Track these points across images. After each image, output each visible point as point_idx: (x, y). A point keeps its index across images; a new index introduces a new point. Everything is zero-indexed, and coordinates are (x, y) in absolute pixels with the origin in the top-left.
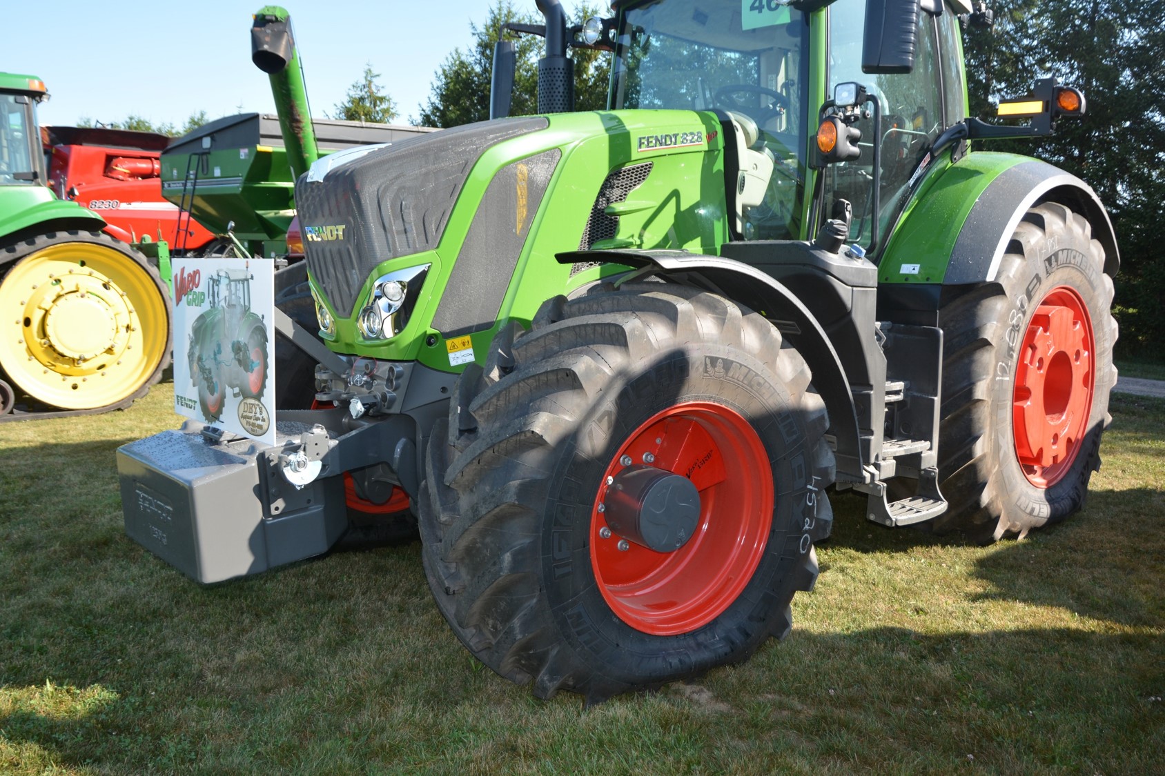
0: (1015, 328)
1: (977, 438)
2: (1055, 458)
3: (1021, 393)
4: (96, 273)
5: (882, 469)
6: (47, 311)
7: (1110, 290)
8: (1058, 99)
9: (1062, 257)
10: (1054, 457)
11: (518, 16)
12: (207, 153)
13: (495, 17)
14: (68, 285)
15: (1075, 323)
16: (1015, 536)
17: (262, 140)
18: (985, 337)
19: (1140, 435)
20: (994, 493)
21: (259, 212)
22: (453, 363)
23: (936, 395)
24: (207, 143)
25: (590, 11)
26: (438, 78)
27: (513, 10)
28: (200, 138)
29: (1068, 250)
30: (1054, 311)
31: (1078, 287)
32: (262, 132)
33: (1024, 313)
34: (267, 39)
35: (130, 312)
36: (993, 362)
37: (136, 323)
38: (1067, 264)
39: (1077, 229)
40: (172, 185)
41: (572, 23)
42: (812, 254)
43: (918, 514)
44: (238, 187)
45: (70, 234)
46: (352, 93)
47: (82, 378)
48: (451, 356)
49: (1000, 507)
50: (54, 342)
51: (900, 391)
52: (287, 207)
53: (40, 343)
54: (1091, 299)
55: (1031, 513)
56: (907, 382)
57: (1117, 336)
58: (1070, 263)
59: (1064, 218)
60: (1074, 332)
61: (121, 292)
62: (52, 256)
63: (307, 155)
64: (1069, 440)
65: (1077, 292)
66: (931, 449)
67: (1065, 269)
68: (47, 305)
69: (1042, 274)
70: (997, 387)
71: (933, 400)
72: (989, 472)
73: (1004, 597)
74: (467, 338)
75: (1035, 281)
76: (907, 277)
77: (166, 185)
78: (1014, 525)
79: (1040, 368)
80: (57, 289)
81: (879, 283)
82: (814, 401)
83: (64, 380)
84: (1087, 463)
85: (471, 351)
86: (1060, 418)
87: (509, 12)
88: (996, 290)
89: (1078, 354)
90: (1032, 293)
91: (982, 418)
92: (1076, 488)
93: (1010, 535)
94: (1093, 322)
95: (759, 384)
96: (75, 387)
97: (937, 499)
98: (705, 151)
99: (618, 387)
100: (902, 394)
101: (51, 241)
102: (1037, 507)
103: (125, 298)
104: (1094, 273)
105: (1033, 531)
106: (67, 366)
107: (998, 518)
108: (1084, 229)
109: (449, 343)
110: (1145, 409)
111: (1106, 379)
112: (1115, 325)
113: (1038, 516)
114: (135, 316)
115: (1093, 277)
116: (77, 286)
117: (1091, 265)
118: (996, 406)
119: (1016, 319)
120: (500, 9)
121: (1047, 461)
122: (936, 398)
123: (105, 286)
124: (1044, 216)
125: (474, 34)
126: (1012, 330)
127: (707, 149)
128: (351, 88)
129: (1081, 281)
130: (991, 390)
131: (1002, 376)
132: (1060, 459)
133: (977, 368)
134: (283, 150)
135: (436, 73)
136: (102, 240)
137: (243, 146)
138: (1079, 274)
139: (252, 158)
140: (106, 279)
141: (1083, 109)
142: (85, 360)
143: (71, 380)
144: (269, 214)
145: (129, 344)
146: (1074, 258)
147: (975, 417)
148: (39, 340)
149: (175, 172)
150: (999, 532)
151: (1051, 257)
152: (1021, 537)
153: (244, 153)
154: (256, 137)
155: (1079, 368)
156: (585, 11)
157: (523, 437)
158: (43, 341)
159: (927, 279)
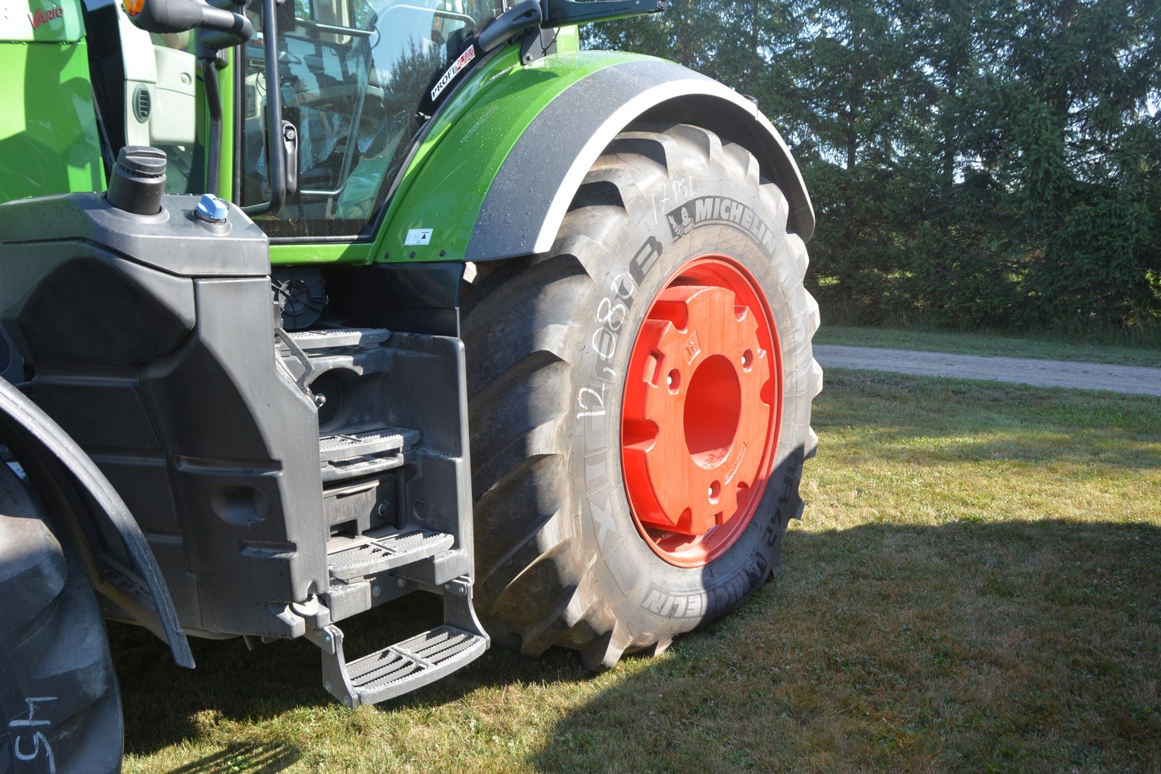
0: (614, 328)
1: (547, 518)
2: (718, 517)
3: (637, 429)
5: (335, 604)
7: (801, 257)
9: (702, 209)
10: (716, 516)
15: (738, 311)
16: (648, 651)
18: (547, 348)
19: (895, 430)
20: (595, 599)
23: (459, 455)
29: (714, 198)
30: (694, 295)
31: (742, 256)
33: (629, 303)
36: (569, 388)
38: (714, 220)
39: (732, 167)
49: (608, 615)
51: (397, 450)
54: (767, 272)
55: (670, 615)
56: (412, 433)
57: (818, 322)
58: (720, 218)
59: (706, 148)
60: (739, 324)
64: (742, 486)
65: (741, 263)
66: (456, 546)
67: (709, 229)
69: (663, 236)
70: (579, 429)
71: (453, 464)
72: (581, 567)
75: (648, 248)
76: (413, 251)
79: (674, 386)
84: (778, 512)
86: (721, 456)
88: (567, 266)
89: (748, 355)
90: (644, 269)
91: (555, 483)
92: (758, 554)
93: (638, 653)
94: (774, 306)
97: (472, 632)
98: (29, 42)
100: (401, 455)
102: (682, 602)
104: (768, 233)
105: (679, 639)
107: (608, 634)
108: (746, 166)
110: (910, 391)
111: (802, 387)
112: (812, 305)
113: (683, 617)
115: (768, 238)
117: (761, 222)
118: (582, 459)
119: (610, 313)
121: (703, 523)
122: (458, 460)
124: (664, 144)
126: (604, 332)
127: (31, 37)
129: (745, 246)
130: (567, 435)
131: (590, 410)
132: (725, 519)
138: (741, 236)
146: (728, 210)
147: (542, 482)
150: (613, 653)
151: (680, 209)
152: (660, 651)
155: (751, 379)
159: (442, 254)
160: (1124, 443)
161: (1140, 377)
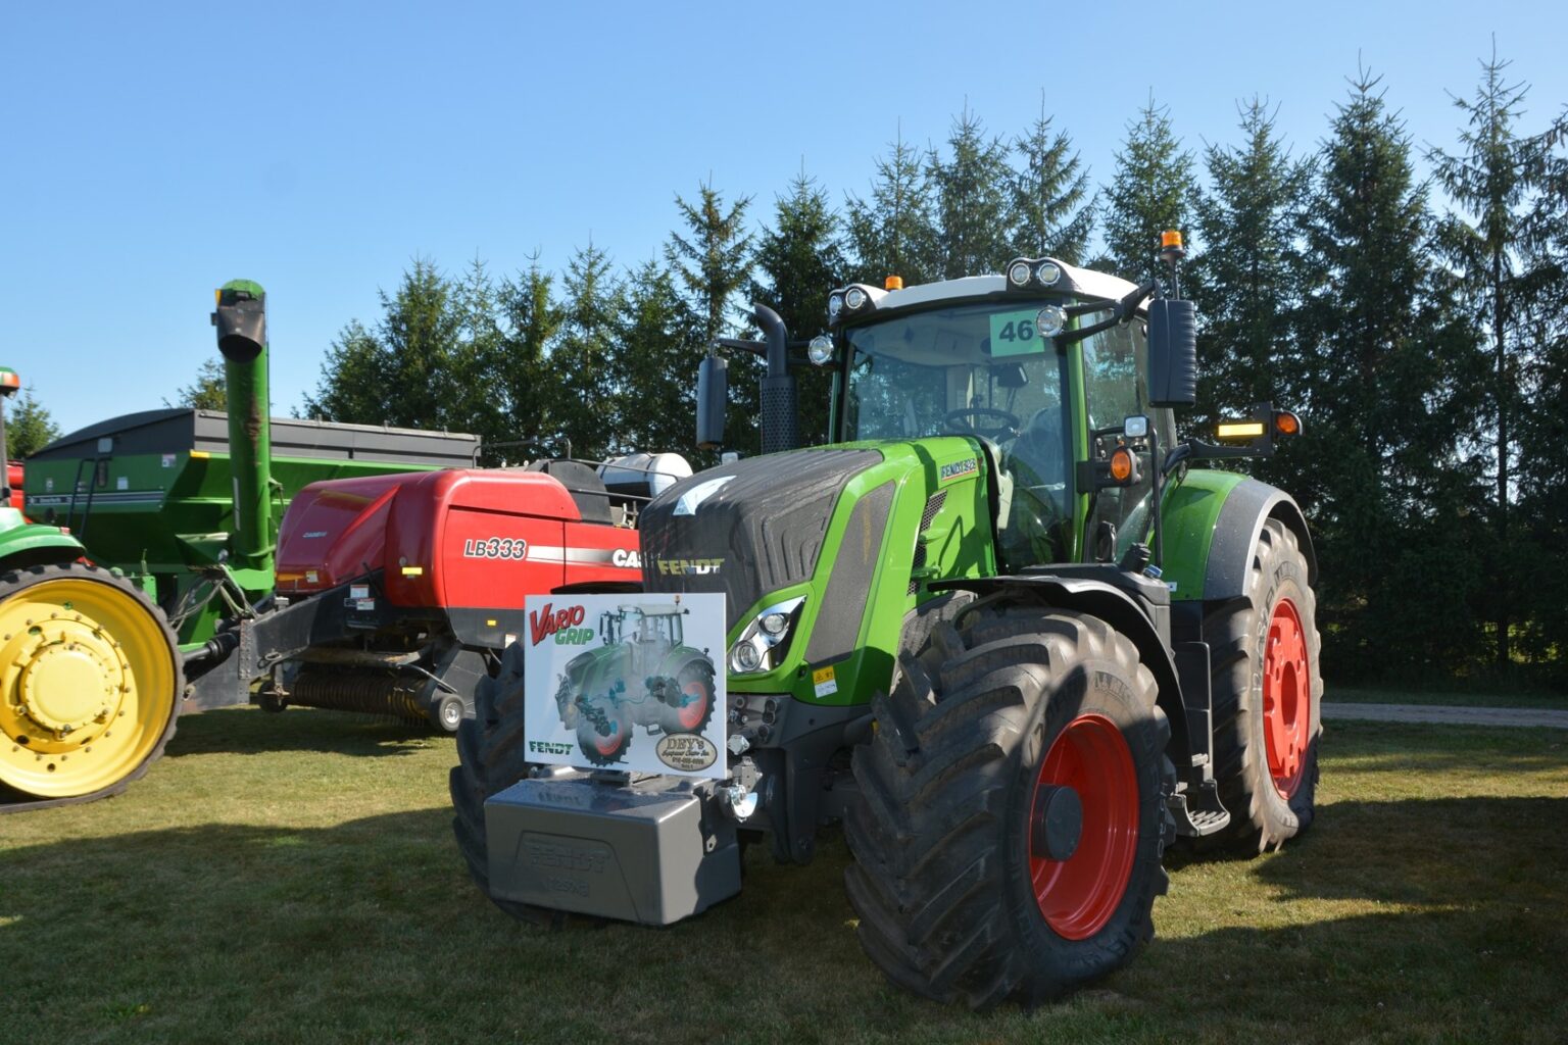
0: (1260, 640)
2: (1293, 771)
3: (1268, 704)
4: (85, 619)
6: (23, 669)
7: (1313, 602)
8: (1277, 422)
9: (1284, 570)
10: (1291, 768)
11: (442, 282)
12: (107, 458)
13: (412, 283)
14: (52, 632)
15: (1295, 635)
16: (1274, 849)
17: (197, 443)
18: (1242, 649)
20: (1259, 805)
21: (180, 536)
22: (819, 695)
23: (1208, 708)
24: (105, 446)
25: (541, 278)
26: (330, 358)
27: (436, 274)
28: (95, 440)
29: (1286, 563)
30: (1282, 623)
31: (1294, 599)
32: (198, 433)
33: (1265, 625)
34: (239, 321)
35: (124, 668)
36: (1250, 674)
37: (131, 682)
38: (1287, 577)
39: (1289, 542)
40: (42, 501)
41: (518, 293)
42: (1124, 577)
43: (1212, 825)
44: (159, 504)
45: (61, 567)
46: (204, 374)
47: (60, 756)
48: (817, 687)
49: (1263, 820)
50: (33, 707)
52: (218, 530)
53: (15, 711)
54: (1303, 609)
55: (1284, 824)
57: (1320, 648)
58: (1289, 576)
59: (1282, 534)
60: (1295, 643)
61: (113, 641)
62: (34, 598)
63: (260, 463)
64: (1299, 750)
65: (1294, 604)
66: (1208, 762)
67: (1286, 582)
68: (25, 660)
69: (1274, 587)
70: (1253, 698)
71: (1206, 714)
72: (1254, 784)
73: (1297, 897)
74: (830, 669)
75: (1270, 593)
77: (32, 500)
78: (1273, 837)
79: (1277, 679)
80: (37, 639)
81: (1171, 601)
82: (1158, 713)
83: (38, 759)
85: (833, 682)
86: (1291, 728)
87: (431, 277)
88: (1246, 604)
89: (1299, 664)
90: (1269, 606)
91: (1246, 729)
93: (1270, 847)
94: (1305, 633)
95: (1128, 696)
96: (51, 767)
97: (1219, 811)
98: (977, 478)
99: (1045, 699)
101: (38, 577)
102: (1287, 817)
103: (119, 649)
106: (45, 741)
107: (1261, 829)
108: (1293, 543)
109: (815, 674)
111: (1317, 690)
112: (1318, 637)
113: (1289, 826)
114: (129, 672)
115: (1303, 589)
116: (63, 634)
117: (1299, 577)
118: (1254, 717)
119: (1260, 631)
120: (419, 273)
121: (1288, 774)
122: (1208, 712)
123: (96, 633)
124: (1271, 534)
125: (385, 305)
128: (203, 368)
129: (1296, 593)
130: (1249, 701)
131: (1255, 687)
132: (1296, 771)
133: (1238, 680)
134: (227, 456)
135: (326, 352)
136: (100, 576)
137: (169, 451)
138: (1294, 587)
139: (182, 467)
140: (96, 625)
141: (1301, 432)
142: (71, 731)
143: (47, 759)
144: (194, 539)
145: (122, 709)
146: (1290, 570)
147: (1240, 728)
148: (13, 707)
149: (50, 483)
150: (1263, 844)
151: (1277, 570)
152: (1277, 850)
153: (168, 460)
154: (189, 440)
155: (1300, 678)
156: (534, 278)
157: (986, 750)
158: (19, 708)
159: (1187, 596)
160: (1502, 758)
161: (1495, 715)
